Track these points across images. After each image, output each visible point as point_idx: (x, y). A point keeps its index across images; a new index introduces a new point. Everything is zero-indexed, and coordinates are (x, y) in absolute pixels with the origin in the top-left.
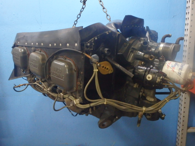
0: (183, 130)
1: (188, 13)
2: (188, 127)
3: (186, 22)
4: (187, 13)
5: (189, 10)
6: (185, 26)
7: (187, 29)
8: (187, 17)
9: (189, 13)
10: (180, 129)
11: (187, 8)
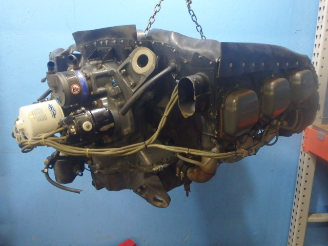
0: (301, 217)
1: (320, 27)
2: (310, 214)
3: (317, 41)
4: (318, 27)
5: (323, 22)
6: (313, 48)
7: (318, 54)
8: (318, 33)
9: (322, 26)
10: (297, 217)
11: (319, 18)
